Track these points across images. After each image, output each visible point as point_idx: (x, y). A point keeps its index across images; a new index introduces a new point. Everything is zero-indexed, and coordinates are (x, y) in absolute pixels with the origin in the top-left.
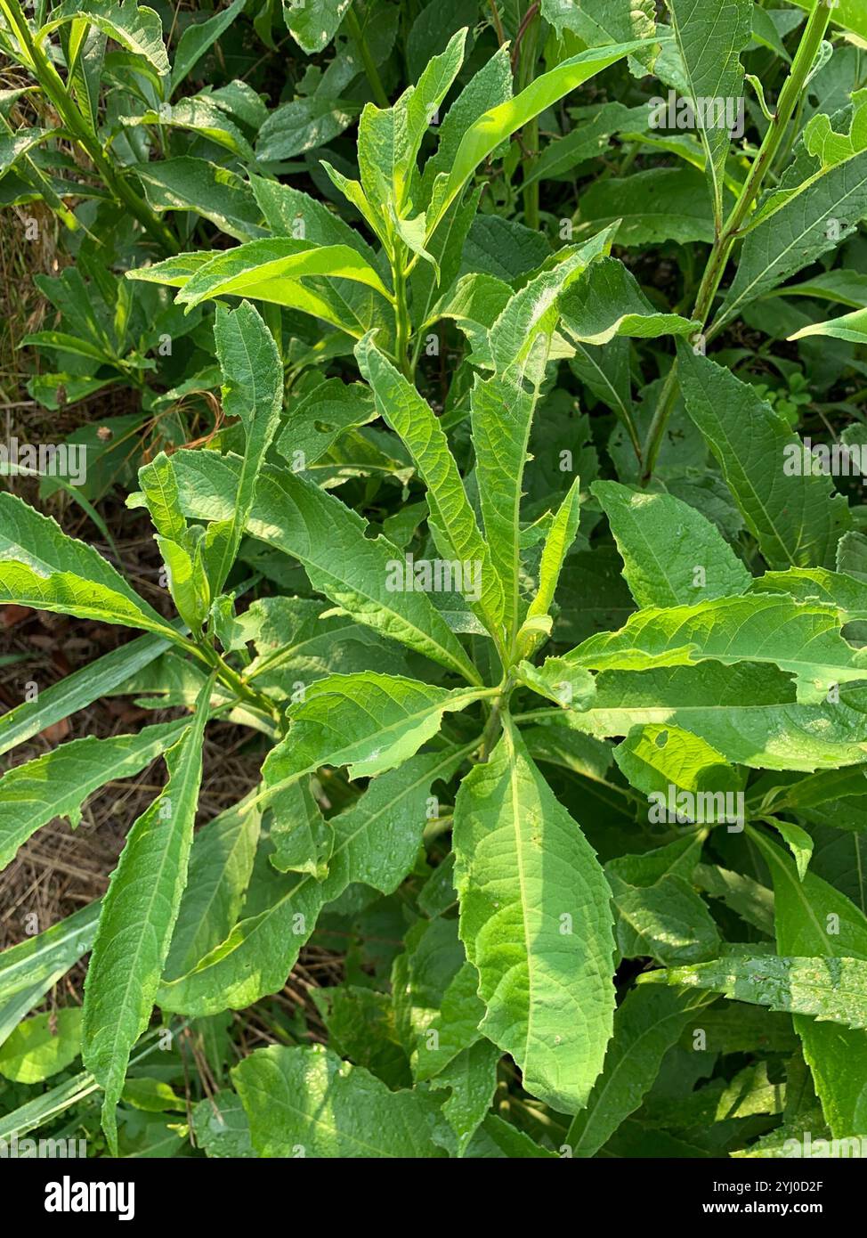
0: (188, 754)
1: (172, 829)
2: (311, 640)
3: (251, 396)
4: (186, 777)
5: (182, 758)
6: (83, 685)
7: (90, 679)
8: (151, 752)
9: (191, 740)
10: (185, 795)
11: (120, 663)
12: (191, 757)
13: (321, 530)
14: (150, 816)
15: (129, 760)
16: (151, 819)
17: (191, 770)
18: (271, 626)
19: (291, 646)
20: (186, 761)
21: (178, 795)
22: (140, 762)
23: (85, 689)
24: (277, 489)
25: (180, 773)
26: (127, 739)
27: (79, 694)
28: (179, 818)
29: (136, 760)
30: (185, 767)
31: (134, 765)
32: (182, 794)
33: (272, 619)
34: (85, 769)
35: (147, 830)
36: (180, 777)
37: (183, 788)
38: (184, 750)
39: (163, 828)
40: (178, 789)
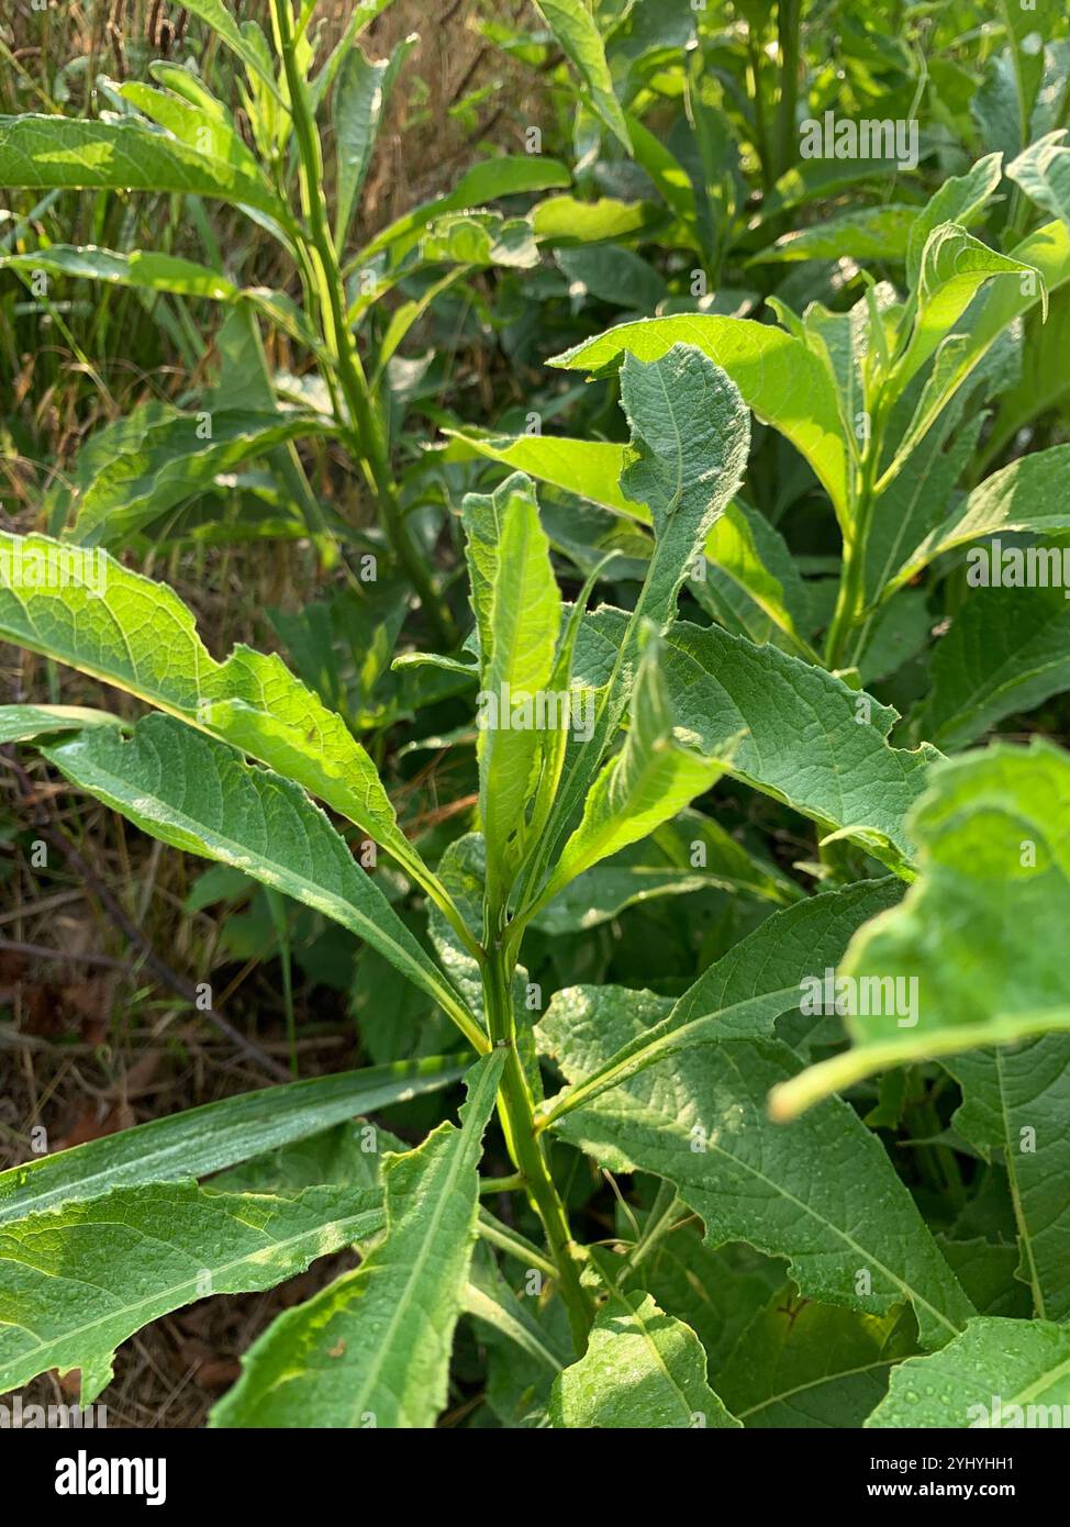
0: (437, 1184)
1: (371, 1381)
2: (719, 1013)
3: (673, 476)
4: (428, 1239)
5: (421, 1190)
6: (184, 1144)
7: (201, 1134)
8: (314, 1243)
9: (448, 1155)
10: (418, 1288)
11: (266, 1119)
12: (444, 1193)
13: (785, 733)
14: (317, 1323)
15: (260, 1257)
16: (318, 1335)
17: (442, 1225)
18: (595, 1038)
19: (669, 1029)
20: (432, 1200)
21: (401, 1285)
22: (287, 1264)
23: (187, 1151)
24: (691, 667)
25: (412, 1228)
26: (266, 1206)
27: (169, 1158)
28: (393, 1348)
29: (276, 1258)
30: (428, 1214)
31: (269, 1269)
32: (412, 1280)
33: (598, 1023)
34: (152, 1262)
35: (303, 1364)
36: (411, 1237)
37: (417, 1268)
38: (430, 1172)
39: (346, 1371)
40: (404, 1267)
